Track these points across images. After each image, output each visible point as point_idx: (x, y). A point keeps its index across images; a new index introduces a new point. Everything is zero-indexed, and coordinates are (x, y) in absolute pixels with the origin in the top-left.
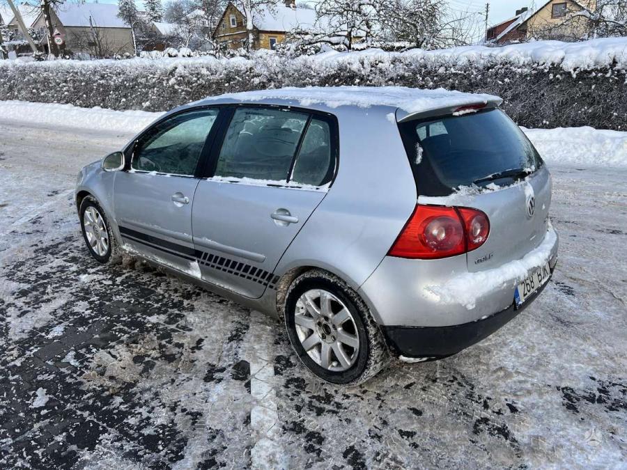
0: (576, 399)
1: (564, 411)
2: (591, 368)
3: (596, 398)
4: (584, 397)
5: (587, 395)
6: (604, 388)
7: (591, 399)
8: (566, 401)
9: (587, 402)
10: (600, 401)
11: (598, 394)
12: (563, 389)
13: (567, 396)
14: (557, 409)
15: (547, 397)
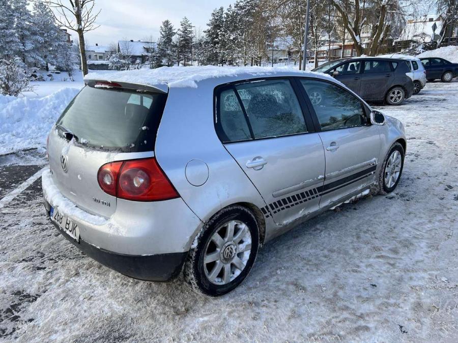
0: (22, 299)
1: (18, 288)
2: (41, 325)
3: (13, 311)
4: (20, 304)
5: (20, 307)
6: (17, 321)
7: (14, 307)
8: (25, 293)
9: (14, 303)
10: (8, 310)
11: (16, 314)
12: (36, 298)
13: (28, 296)
14: (23, 286)
15: (36, 286)
